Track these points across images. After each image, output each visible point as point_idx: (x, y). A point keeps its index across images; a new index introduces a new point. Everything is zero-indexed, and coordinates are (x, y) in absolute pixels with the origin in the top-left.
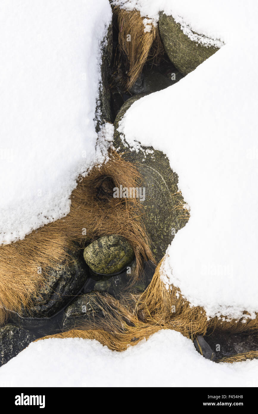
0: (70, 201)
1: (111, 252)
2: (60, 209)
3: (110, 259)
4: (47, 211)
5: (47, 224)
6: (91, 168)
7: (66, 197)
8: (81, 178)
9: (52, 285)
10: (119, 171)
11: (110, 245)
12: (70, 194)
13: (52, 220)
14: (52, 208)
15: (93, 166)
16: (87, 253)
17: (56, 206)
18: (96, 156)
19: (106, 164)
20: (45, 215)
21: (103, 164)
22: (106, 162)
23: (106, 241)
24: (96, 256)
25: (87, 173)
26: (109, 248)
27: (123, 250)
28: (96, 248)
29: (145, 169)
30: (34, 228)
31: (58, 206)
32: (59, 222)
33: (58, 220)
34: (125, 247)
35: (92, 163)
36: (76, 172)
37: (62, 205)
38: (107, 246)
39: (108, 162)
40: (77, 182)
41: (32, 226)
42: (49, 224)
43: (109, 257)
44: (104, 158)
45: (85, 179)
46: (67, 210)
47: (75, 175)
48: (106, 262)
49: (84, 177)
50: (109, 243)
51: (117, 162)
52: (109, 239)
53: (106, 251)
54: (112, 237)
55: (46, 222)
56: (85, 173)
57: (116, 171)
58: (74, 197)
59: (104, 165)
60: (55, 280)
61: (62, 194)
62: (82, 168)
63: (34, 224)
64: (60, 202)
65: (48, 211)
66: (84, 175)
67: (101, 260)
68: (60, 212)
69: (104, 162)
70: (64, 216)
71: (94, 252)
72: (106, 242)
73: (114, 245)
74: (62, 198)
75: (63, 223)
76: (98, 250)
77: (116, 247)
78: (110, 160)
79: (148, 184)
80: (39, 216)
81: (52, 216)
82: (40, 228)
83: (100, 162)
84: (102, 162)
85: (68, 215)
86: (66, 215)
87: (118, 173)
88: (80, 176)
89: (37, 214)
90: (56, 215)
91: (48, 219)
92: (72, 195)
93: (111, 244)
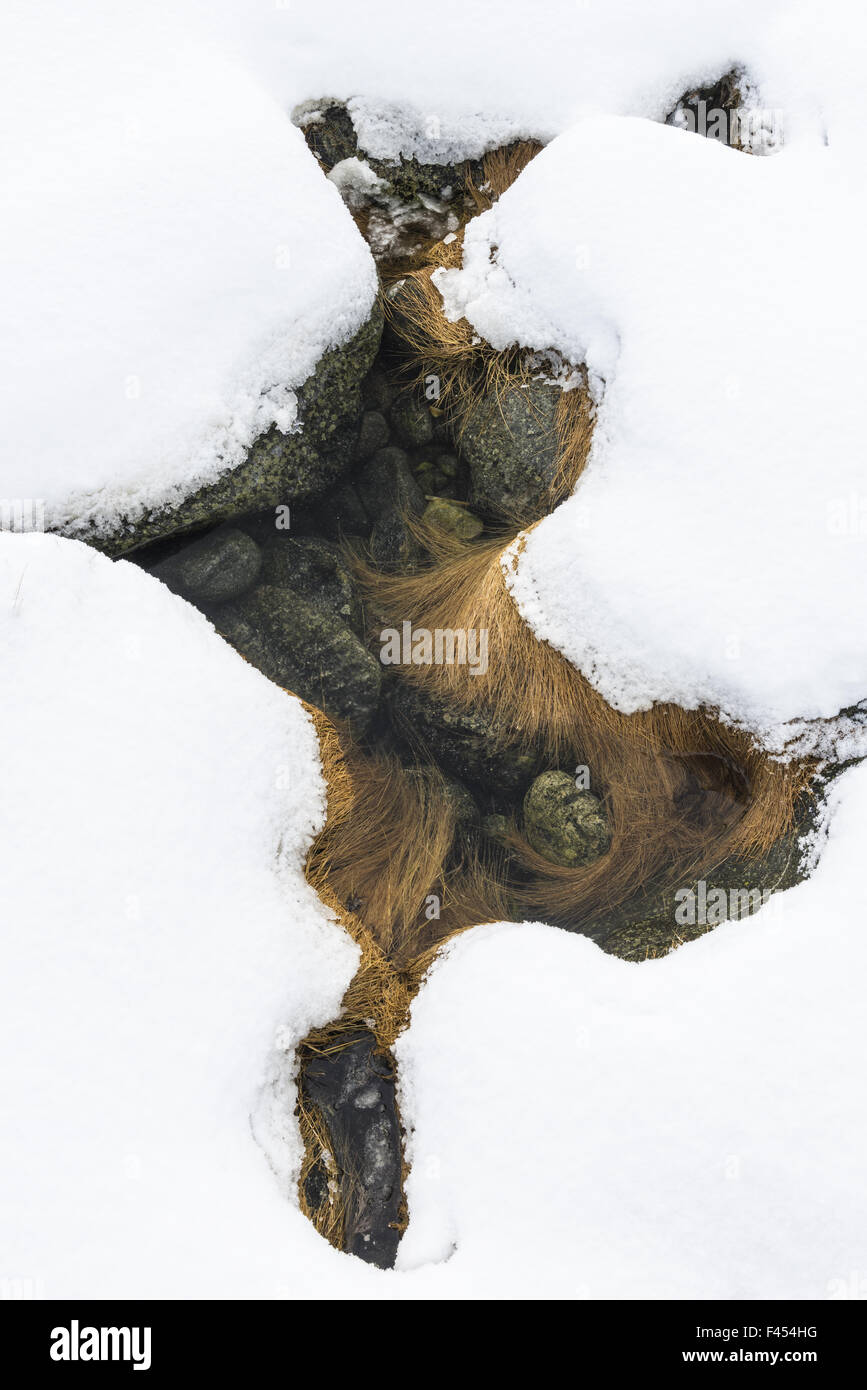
0: (648, 706)
1: (562, 827)
2: (623, 690)
3: (550, 828)
4: (605, 661)
5: (583, 674)
6: (743, 726)
7: (652, 692)
8: (715, 714)
9: (462, 725)
10: (768, 799)
11: (575, 820)
12: (664, 699)
13: (592, 681)
14: (615, 671)
15: (749, 730)
16: (549, 776)
17: (624, 676)
18: (773, 728)
19: (771, 761)
20: (597, 662)
21: (767, 753)
22: (773, 758)
23: (583, 809)
24: (546, 797)
25: (730, 723)
26: (568, 820)
27: (579, 852)
28: (562, 792)
29: (783, 854)
30: (563, 652)
31: (626, 683)
32: (599, 701)
33: (601, 695)
34: (586, 856)
35: (754, 725)
36: (716, 695)
37: (632, 690)
38: (571, 815)
39: (776, 763)
40: (702, 708)
41: (566, 645)
42: (583, 679)
43: (553, 826)
44: (781, 748)
45: (716, 725)
46: (628, 707)
47: (712, 697)
48: (541, 821)
49: (720, 721)
50: (580, 817)
51: (785, 786)
52: (589, 814)
53: (560, 814)
54: (599, 821)
55: (586, 671)
56: (727, 718)
57: (766, 790)
58: (665, 713)
59: (766, 757)
60: (473, 726)
61: (652, 681)
62: (733, 706)
63: (571, 647)
64: (635, 684)
65: (606, 665)
66: (723, 717)
67: (540, 809)
68: (617, 692)
69: (772, 754)
70: (612, 705)
71: (554, 791)
72: (579, 810)
73: (578, 828)
74: (645, 683)
75: (599, 708)
76: (559, 797)
77: (577, 836)
78: (783, 765)
79: (749, 874)
80: (590, 651)
81: (600, 678)
82: (571, 665)
83: (766, 743)
84: (768, 747)
85: (619, 713)
86: (615, 708)
87: (763, 799)
88: (717, 709)
89: (593, 644)
90: (605, 685)
91: (593, 672)
92: (666, 706)
93: (580, 822)
